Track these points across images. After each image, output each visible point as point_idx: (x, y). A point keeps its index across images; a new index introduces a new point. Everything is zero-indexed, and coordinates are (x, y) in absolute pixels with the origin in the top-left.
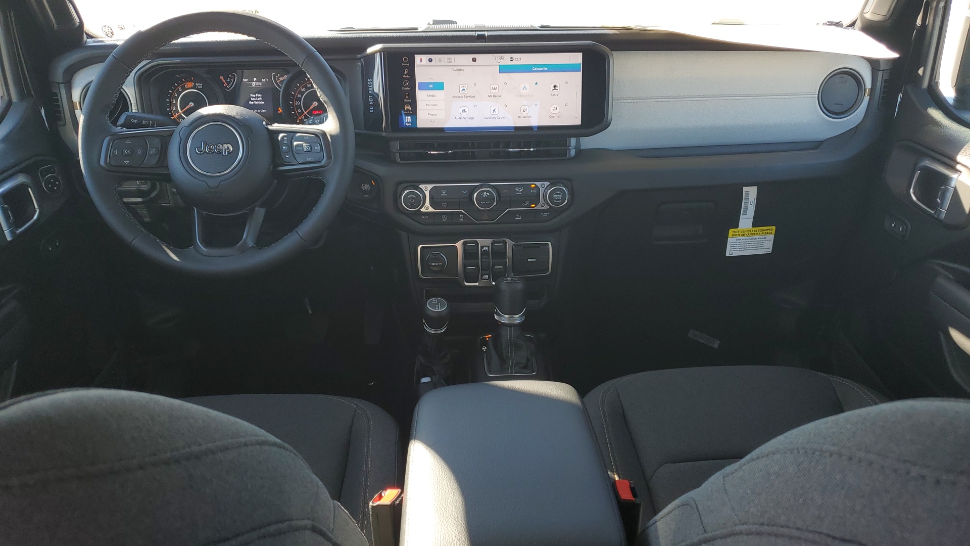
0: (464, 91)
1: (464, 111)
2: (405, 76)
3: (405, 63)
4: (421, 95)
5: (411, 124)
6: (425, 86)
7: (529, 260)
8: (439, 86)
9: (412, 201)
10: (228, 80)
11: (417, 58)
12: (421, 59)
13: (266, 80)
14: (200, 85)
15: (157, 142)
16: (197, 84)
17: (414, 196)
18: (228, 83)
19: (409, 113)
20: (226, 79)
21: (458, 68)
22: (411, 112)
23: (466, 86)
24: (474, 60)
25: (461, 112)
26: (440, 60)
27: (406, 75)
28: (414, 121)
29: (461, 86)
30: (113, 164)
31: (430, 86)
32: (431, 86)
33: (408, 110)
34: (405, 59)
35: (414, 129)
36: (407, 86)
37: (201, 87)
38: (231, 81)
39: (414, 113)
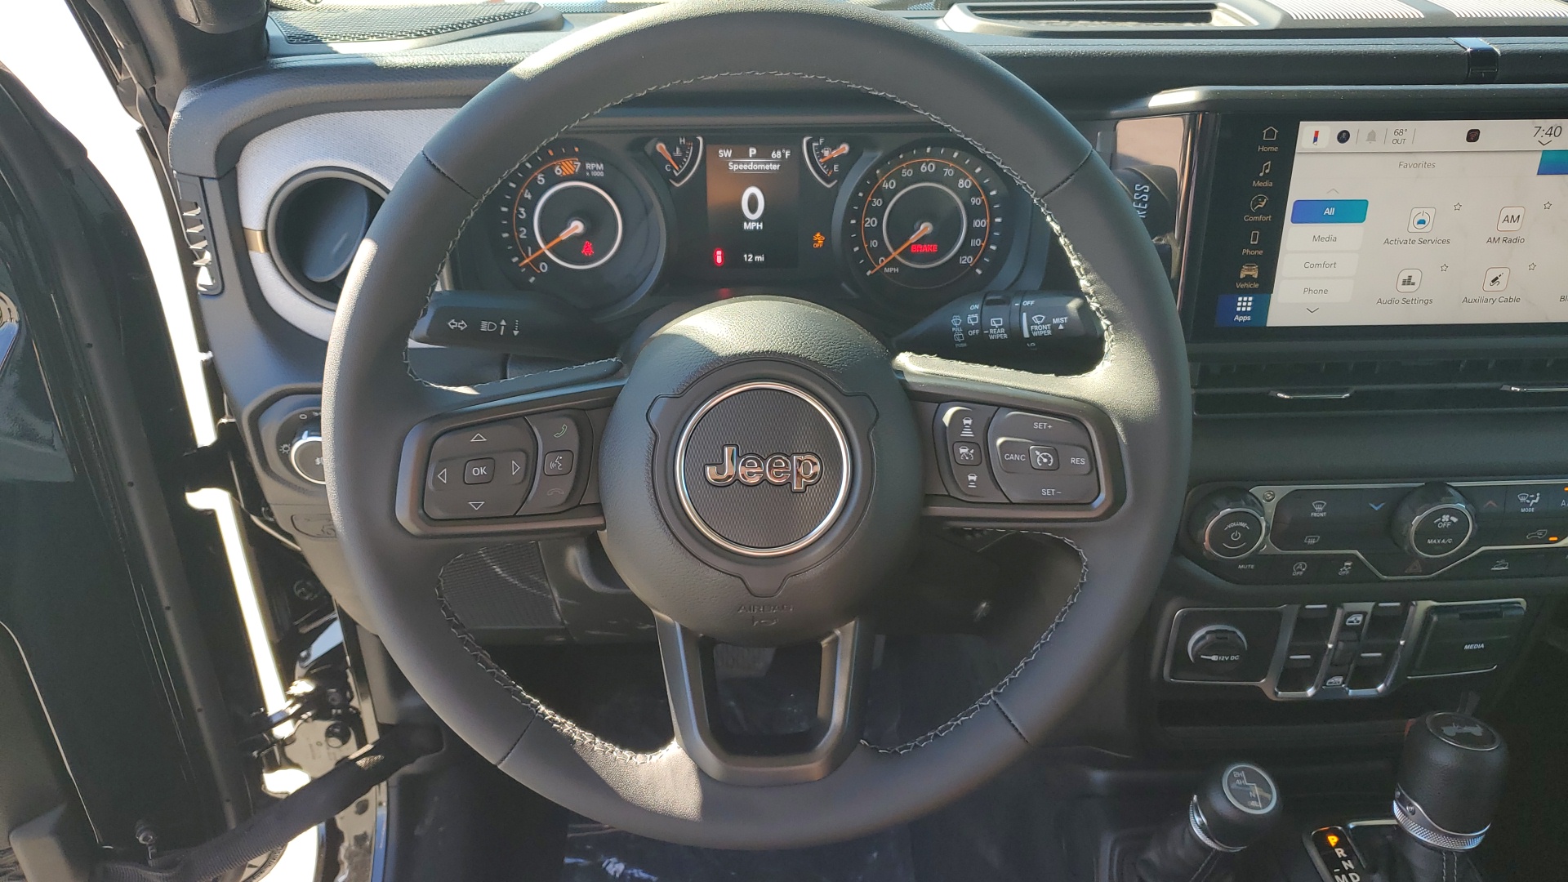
0: (1422, 226)
1: (1408, 282)
2: (1259, 184)
3: (1267, 144)
4: (1295, 238)
5: (1249, 318)
6: (1311, 212)
7: (1466, 647)
8: (1351, 211)
9: (1236, 536)
10: (678, 152)
11: (1306, 129)
12: (1317, 133)
13: (783, 155)
14: (597, 169)
15: (565, 432)
16: (588, 166)
17: (1243, 525)
18: (679, 161)
19: (1249, 286)
20: (671, 150)
21: (1421, 159)
22: (1256, 286)
23: (1431, 212)
24: (1473, 136)
25: (1401, 282)
26: (1372, 137)
27: (1262, 179)
28: (1261, 308)
29: (1416, 211)
30: (437, 513)
31: (1328, 212)
32: (1330, 212)
33: (1249, 278)
34: (1270, 134)
35: (1258, 330)
36: (1260, 212)
37: (602, 174)
38: (684, 155)
39: (1265, 285)
